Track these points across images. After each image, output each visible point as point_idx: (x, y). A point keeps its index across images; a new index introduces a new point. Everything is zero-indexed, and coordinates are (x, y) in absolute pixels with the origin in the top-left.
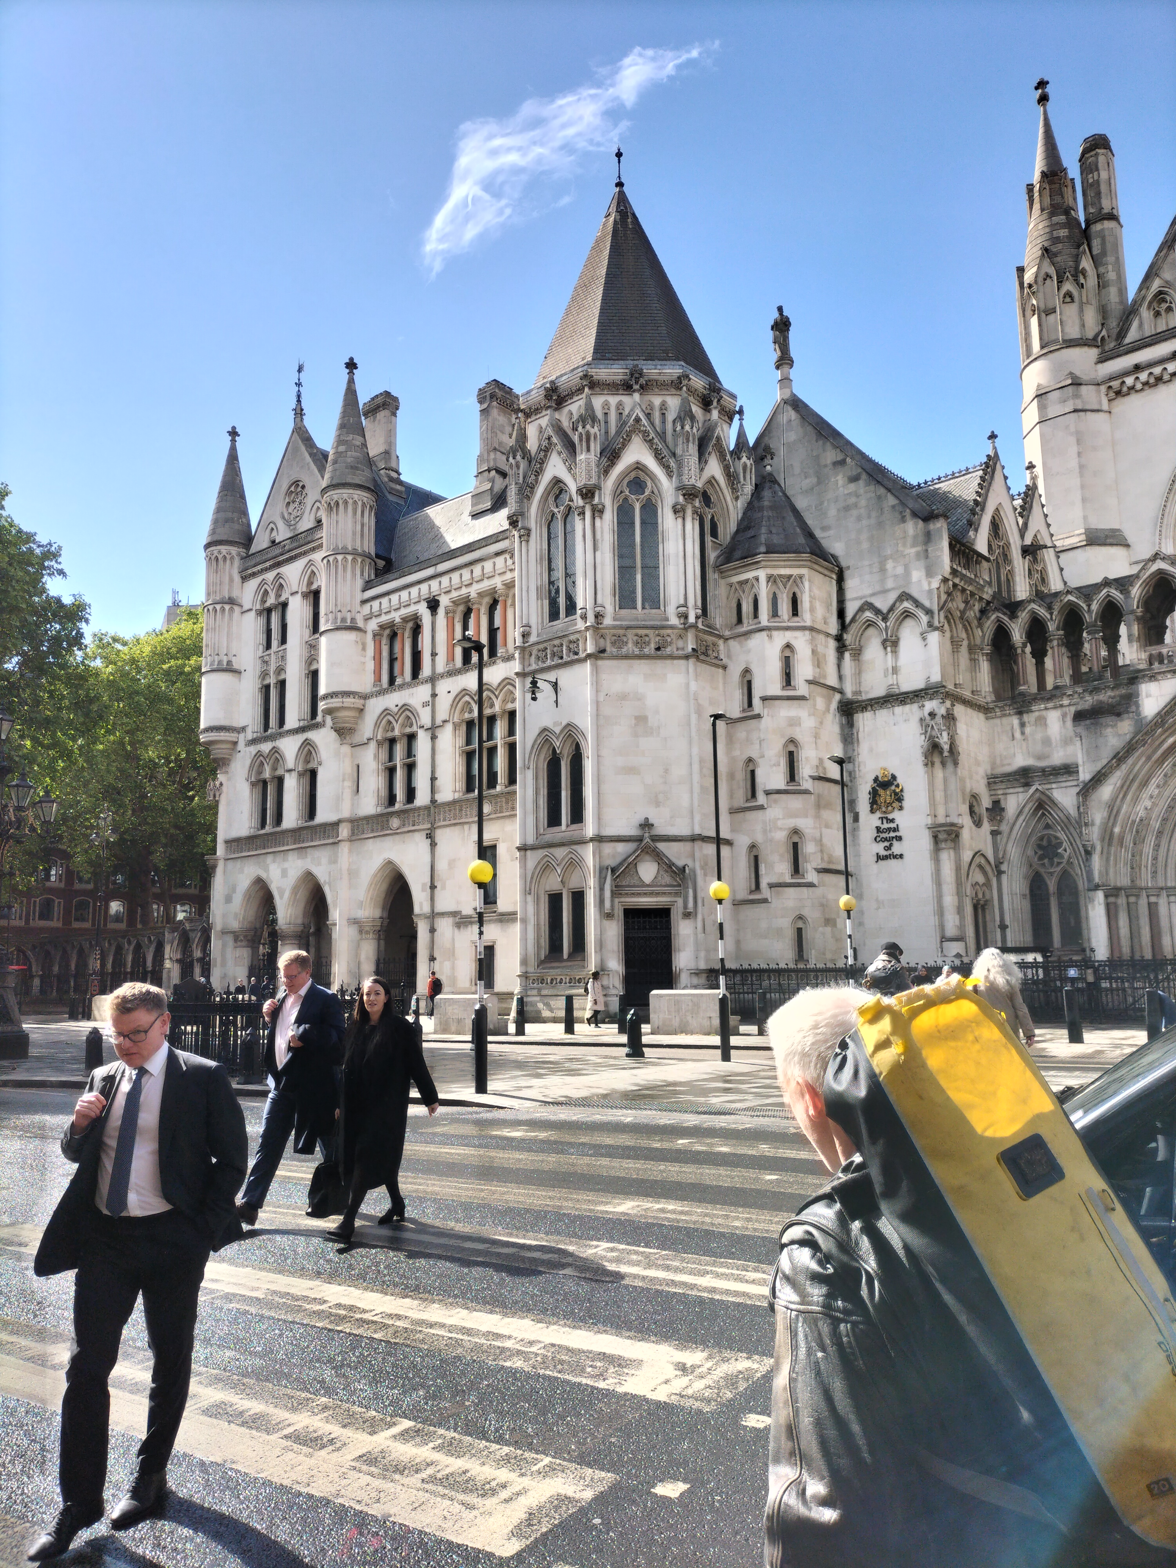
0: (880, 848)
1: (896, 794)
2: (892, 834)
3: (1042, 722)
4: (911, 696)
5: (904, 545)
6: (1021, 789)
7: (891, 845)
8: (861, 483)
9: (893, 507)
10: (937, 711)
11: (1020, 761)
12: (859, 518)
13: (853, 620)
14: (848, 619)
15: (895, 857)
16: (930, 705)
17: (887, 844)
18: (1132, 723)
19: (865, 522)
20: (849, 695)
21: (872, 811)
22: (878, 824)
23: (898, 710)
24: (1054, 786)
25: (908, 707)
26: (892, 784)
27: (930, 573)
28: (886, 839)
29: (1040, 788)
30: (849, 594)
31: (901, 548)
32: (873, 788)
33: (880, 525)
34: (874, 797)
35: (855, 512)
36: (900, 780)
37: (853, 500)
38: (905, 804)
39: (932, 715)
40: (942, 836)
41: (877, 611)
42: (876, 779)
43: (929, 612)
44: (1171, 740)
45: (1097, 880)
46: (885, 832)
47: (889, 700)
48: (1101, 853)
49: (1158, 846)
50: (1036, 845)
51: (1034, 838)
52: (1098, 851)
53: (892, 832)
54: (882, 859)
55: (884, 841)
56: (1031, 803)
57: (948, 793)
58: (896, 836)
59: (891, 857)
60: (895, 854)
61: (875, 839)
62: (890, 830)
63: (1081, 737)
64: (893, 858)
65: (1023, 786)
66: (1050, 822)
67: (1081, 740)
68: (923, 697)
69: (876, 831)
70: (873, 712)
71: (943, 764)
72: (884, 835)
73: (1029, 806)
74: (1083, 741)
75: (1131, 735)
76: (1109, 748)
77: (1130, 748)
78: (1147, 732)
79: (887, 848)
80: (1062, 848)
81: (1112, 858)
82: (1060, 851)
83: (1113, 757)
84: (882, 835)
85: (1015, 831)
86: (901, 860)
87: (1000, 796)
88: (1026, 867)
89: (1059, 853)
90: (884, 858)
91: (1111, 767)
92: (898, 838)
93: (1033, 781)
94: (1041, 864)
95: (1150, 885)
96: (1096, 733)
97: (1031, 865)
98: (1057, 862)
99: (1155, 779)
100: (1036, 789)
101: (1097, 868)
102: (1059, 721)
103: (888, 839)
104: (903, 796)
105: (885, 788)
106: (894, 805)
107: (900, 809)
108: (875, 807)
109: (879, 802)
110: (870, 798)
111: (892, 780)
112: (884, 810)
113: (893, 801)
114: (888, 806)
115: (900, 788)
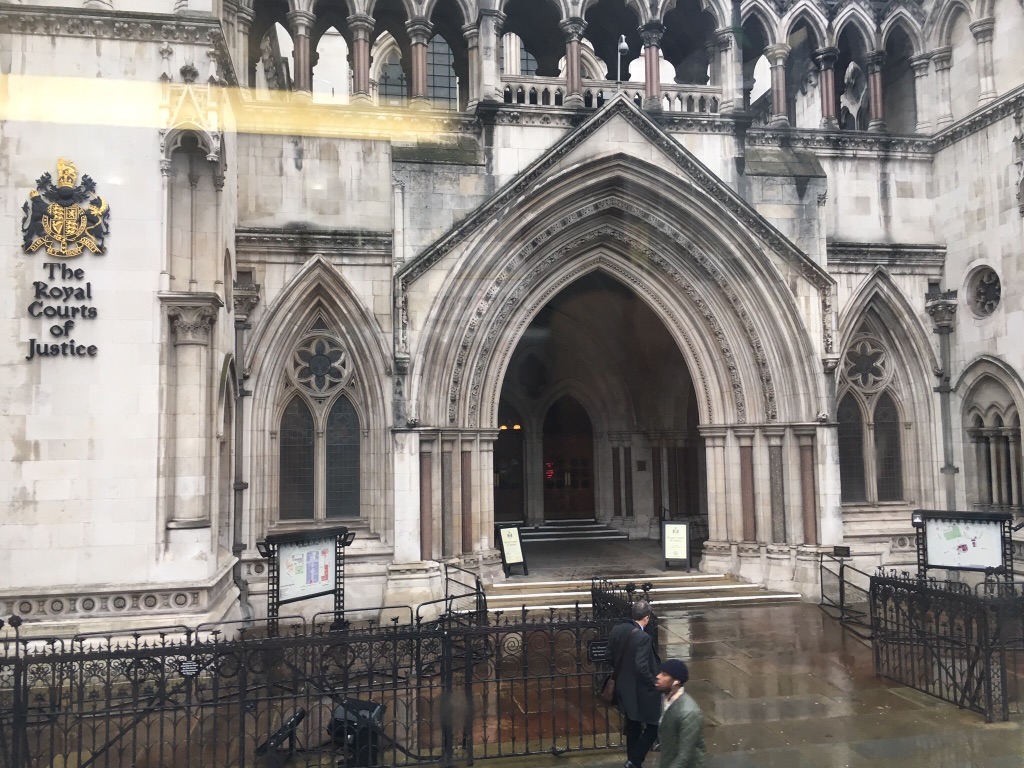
0: (41, 332)
1: (92, 219)
2: (73, 303)
3: (329, 155)
4: (145, 24)
6: (291, 259)
7: (69, 326)
10: (197, 67)
11: (289, 212)
15: (76, 352)
16: (183, 54)
17: (60, 323)
18: (482, 182)
21: (28, 249)
22: (42, 276)
23: (111, 47)
24: (346, 260)
25: (133, 46)
26: (82, 198)
28: (57, 313)
29: (323, 260)
32: (35, 200)
34: (36, 219)
36: (100, 192)
38: (109, 243)
39: (189, 72)
40: (188, 319)
42: (44, 182)
44: (531, 217)
45: (413, 415)
46: (56, 297)
47: (91, 21)
48: (422, 374)
49: (480, 369)
50: (300, 353)
51: (298, 341)
52: (417, 370)
53: (73, 297)
54: (40, 354)
55: (50, 317)
56: (304, 284)
57: (199, 236)
58: (84, 308)
59: (68, 351)
60: (76, 345)
61: (31, 309)
62: (68, 293)
63: (403, 188)
64: (73, 353)
65: (296, 254)
66: (325, 318)
67: (403, 193)
68: (169, 33)
69: (34, 291)
70: (47, 39)
71: (193, 181)
72: (55, 304)
73: (301, 287)
74: (406, 195)
75: (480, 201)
76: (444, 213)
77: (479, 218)
78: (502, 201)
79: (56, 332)
80: (340, 361)
81: (435, 383)
82: (336, 364)
83: (455, 226)
84: (47, 303)
85: (272, 328)
86: (87, 360)
87: (253, 265)
88: (281, 386)
89: (335, 368)
90: (46, 354)
91: (449, 242)
92: (87, 313)
93: (315, 249)
94: (304, 384)
95: (467, 426)
96: (427, 187)
97: (288, 384)
98: (331, 382)
99: (495, 272)
100: (319, 261)
101: (414, 396)
102: (358, 159)
103: (63, 312)
104: (107, 226)
105: (65, 202)
106: (85, 241)
107: (97, 254)
108: (36, 240)
109: (48, 230)
110: (24, 220)
111: (83, 190)
112: (58, 248)
113: (83, 235)
114: (69, 243)
115: (103, 208)
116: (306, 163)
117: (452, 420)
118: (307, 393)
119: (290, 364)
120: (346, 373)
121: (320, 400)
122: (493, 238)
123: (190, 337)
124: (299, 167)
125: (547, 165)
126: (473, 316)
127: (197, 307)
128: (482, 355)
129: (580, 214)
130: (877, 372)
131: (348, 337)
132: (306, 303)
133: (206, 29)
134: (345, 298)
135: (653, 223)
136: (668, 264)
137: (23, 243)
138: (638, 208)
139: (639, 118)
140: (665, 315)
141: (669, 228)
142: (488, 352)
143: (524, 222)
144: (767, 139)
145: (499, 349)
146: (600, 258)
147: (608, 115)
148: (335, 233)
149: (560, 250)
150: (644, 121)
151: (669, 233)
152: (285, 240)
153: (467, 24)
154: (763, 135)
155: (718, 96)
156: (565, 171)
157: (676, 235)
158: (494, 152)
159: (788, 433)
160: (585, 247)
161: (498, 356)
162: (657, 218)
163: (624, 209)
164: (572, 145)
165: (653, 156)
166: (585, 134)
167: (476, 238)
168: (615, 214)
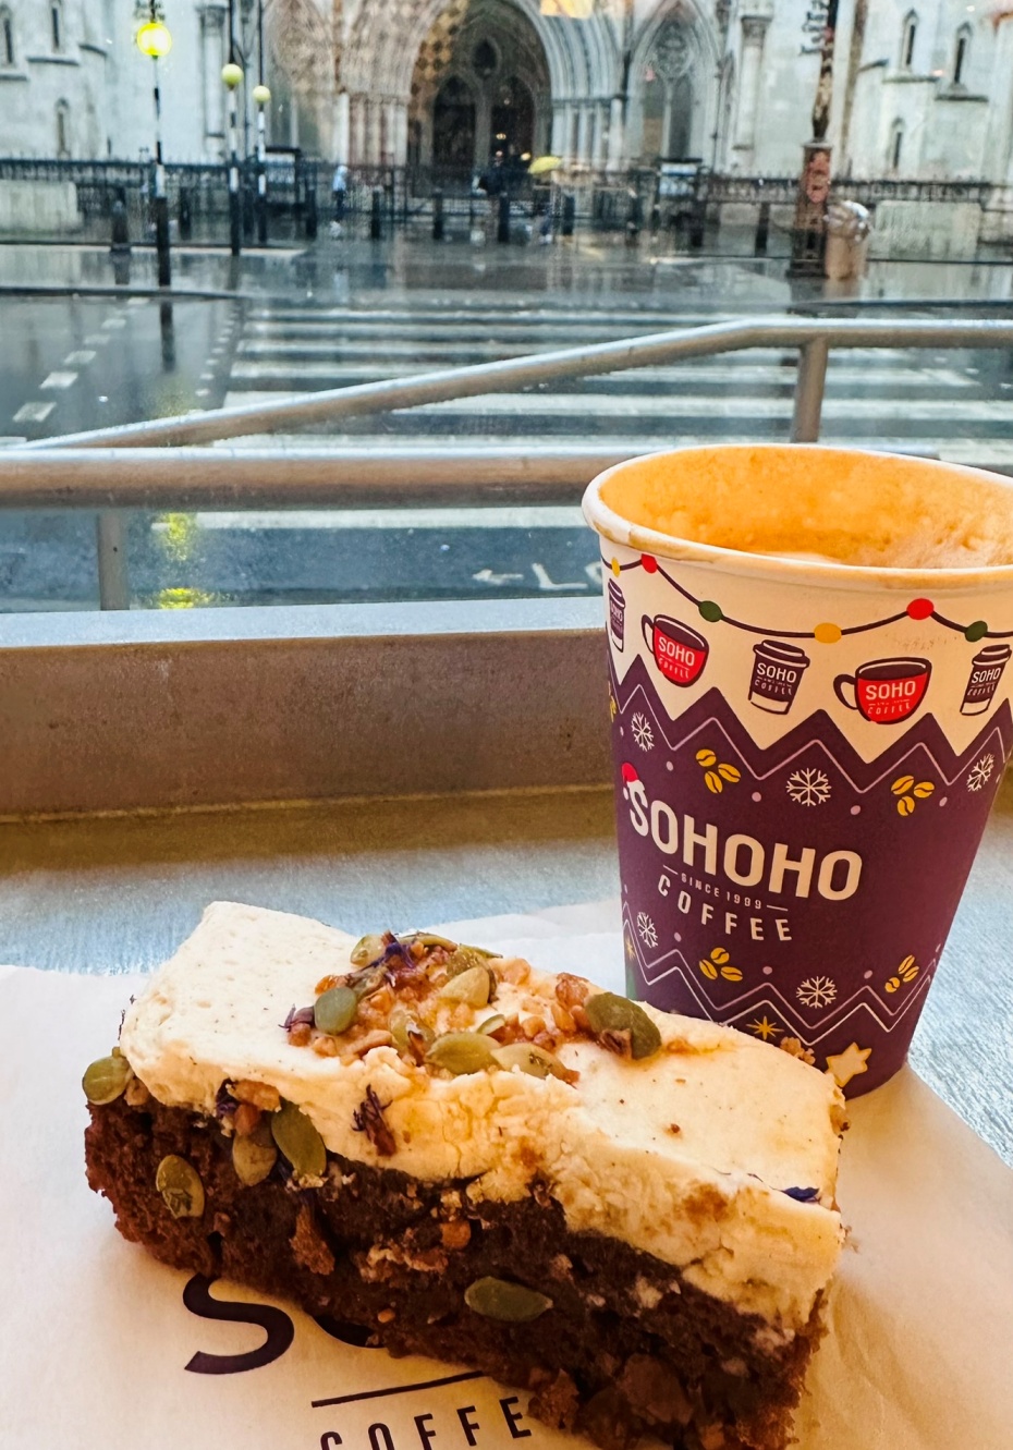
45: (347, 81)
95: (384, 92)
117: (372, 87)
123: (211, 31)
127: (213, 13)
130: (682, 61)
159: (598, 105)
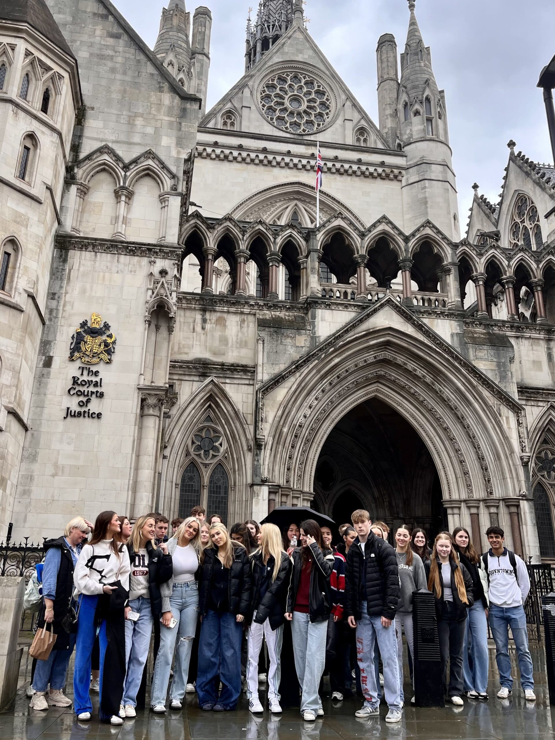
0: (73, 403)
1: (106, 345)
2: (92, 389)
3: (221, 322)
4: (144, 248)
5: (159, 110)
6: (196, 378)
7: (88, 401)
8: (121, 42)
9: (152, 75)
10: (168, 270)
11: (197, 352)
12: (113, 70)
13: (89, 157)
14: (82, 156)
15: (92, 416)
16: (161, 264)
17: (84, 399)
18: (309, 339)
19: (119, 77)
20: (68, 228)
21: (71, 359)
22: (77, 374)
23: (124, 259)
24: (228, 381)
25: (136, 259)
26: (103, 333)
27: (180, 143)
28: (82, 394)
29: (215, 380)
30: (87, 133)
31: (153, 111)
32: (78, 333)
33: (136, 85)
34: (78, 343)
35: (110, 64)
36: (112, 331)
37: (110, 52)
38: (114, 357)
39: (163, 273)
40: (151, 401)
41: (118, 159)
42: (84, 324)
43: (174, 176)
44: (337, 360)
45: (265, 474)
46: (83, 385)
47: (116, 246)
48: (271, 450)
49: (304, 452)
50: (196, 435)
51: (196, 428)
52: (269, 447)
53: (92, 385)
54: (71, 416)
55: (79, 395)
56: (203, 394)
57: (157, 358)
58: (97, 392)
59: (86, 415)
60: (91, 412)
61: (69, 391)
62: (90, 382)
63: (263, 341)
64: (89, 416)
65: (199, 376)
66: (212, 415)
67: (263, 344)
68: (156, 253)
69: (72, 382)
70: (93, 253)
71: (157, 328)
72: (82, 389)
73: (201, 395)
74: (265, 345)
75: (307, 349)
76: (287, 356)
77: (307, 359)
78: (320, 350)
79: (81, 404)
80: (219, 442)
81: (279, 456)
82: (217, 444)
83: (293, 363)
84: (78, 388)
85: (183, 418)
86: (96, 420)
87: (175, 381)
88: (184, 455)
89: (216, 446)
90: (74, 416)
91: (290, 372)
92: (98, 394)
93: (211, 373)
94: (197, 455)
95: (295, 487)
96: (277, 341)
97: (188, 454)
98: (213, 455)
99: (315, 392)
100: (212, 381)
101: (266, 463)
102: (237, 325)
103: (86, 393)
104: (114, 348)
105: (94, 335)
106: (102, 356)
107: (107, 363)
108: (76, 354)
109: (83, 349)
110: (72, 343)
111: (104, 329)
112: (87, 359)
113: (102, 352)
114: (93, 356)
115: (113, 339)
116: (208, 326)
117: (287, 482)
118: (199, 460)
119: (189, 442)
120: (222, 450)
121: (206, 465)
122: (315, 371)
123: (151, 411)
124: (203, 328)
125: (347, 331)
126: (301, 418)
127: (157, 395)
128: (305, 444)
129: (365, 361)
131: (226, 427)
132: (203, 405)
133: (174, 251)
134: (226, 403)
135: (410, 369)
136: (419, 394)
137: (69, 355)
138: (400, 359)
139: (400, 308)
140: (418, 427)
141: (420, 372)
142: (309, 442)
143: (333, 363)
144: (476, 325)
145: (315, 441)
146: (377, 389)
147: (382, 306)
148: (223, 364)
149: (353, 383)
150: (403, 310)
151: (420, 375)
152: (194, 368)
153: (300, 256)
154: (474, 322)
155: (446, 299)
156: (357, 335)
157: (424, 376)
158: (316, 323)
159: (501, 504)
160: (368, 382)
161: (315, 446)
162: (411, 365)
163: (391, 359)
164: (361, 321)
165: (409, 329)
166: (369, 316)
167: (305, 370)
168: (385, 362)
